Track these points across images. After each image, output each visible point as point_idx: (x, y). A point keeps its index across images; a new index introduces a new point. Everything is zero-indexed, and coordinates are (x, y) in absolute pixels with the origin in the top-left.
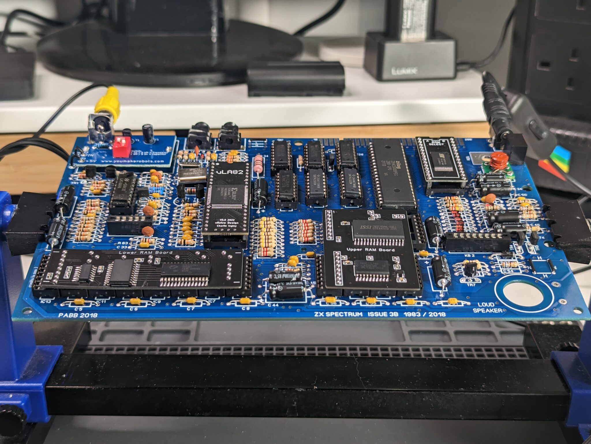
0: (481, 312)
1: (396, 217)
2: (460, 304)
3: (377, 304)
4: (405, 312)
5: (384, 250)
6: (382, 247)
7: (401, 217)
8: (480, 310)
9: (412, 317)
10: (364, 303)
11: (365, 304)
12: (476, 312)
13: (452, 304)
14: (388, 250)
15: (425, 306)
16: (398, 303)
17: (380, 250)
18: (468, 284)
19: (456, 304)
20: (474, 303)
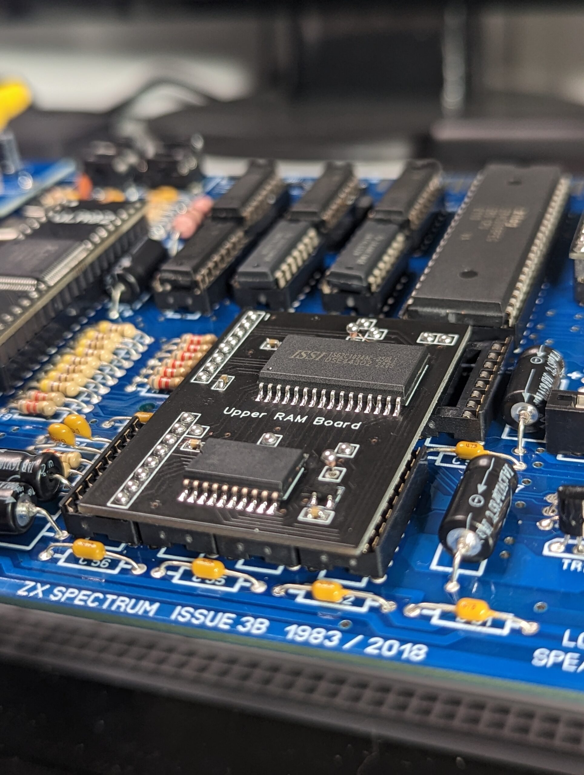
0: (558, 665)
1: (430, 339)
2: (498, 624)
3: (226, 585)
4: (291, 624)
5: (329, 423)
6: (329, 415)
7: (442, 341)
8: (560, 659)
9: (306, 644)
10: (188, 575)
11: (191, 580)
12: (543, 663)
13: (468, 623)
14: (339, 424)
15: (374, 616)
16: (291, 591)
17: (319, 421)
18: (566, 563)
19: (484, 624)
20: (553, 630)
